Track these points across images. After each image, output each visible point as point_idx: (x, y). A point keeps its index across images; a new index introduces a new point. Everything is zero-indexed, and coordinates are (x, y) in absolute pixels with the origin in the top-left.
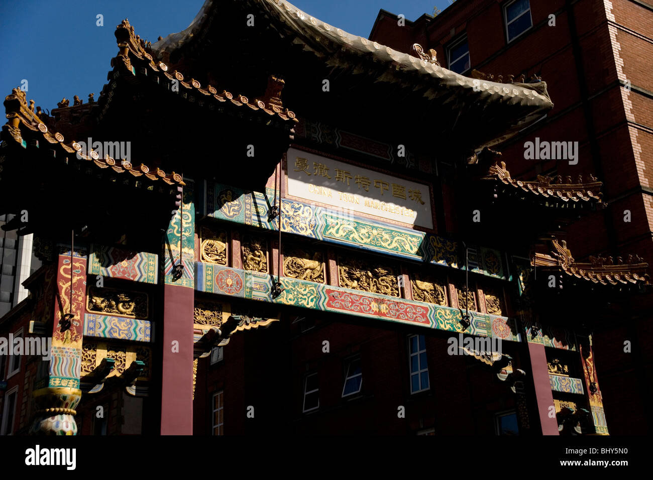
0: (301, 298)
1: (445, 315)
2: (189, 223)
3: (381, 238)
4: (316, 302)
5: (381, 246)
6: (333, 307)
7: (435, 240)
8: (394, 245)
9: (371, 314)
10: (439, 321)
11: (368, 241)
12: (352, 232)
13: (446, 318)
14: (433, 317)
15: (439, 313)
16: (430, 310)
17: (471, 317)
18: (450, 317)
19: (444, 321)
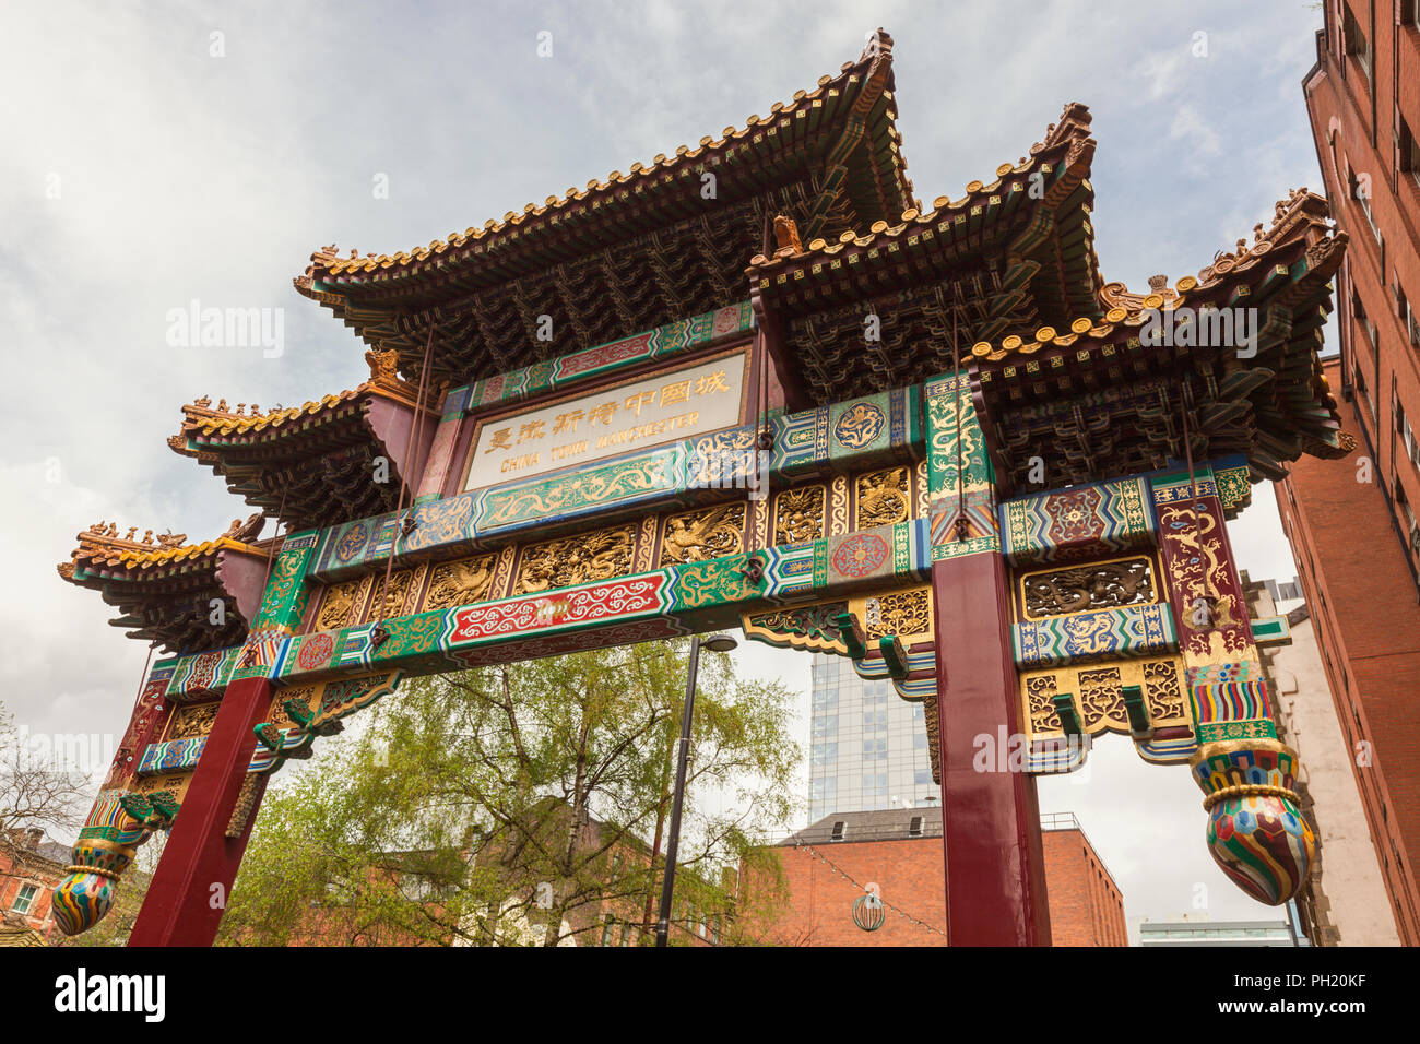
0: (414, 641)
1: (704, 576)
3: (587, 489)
4: (434, 640)
5: (584, 502)
6: (465, 638)
7: (711, 443)
8: (612, 489)
9: (533, 627)
10: (683, 594)
11: (558, 504)
12: (533, 501)
13: (705, 581)
14: (670, 591)
15: (687, 578)
16: (665, 579)
17: (773, 559)
18: (715, 576)
19: (696, 589)
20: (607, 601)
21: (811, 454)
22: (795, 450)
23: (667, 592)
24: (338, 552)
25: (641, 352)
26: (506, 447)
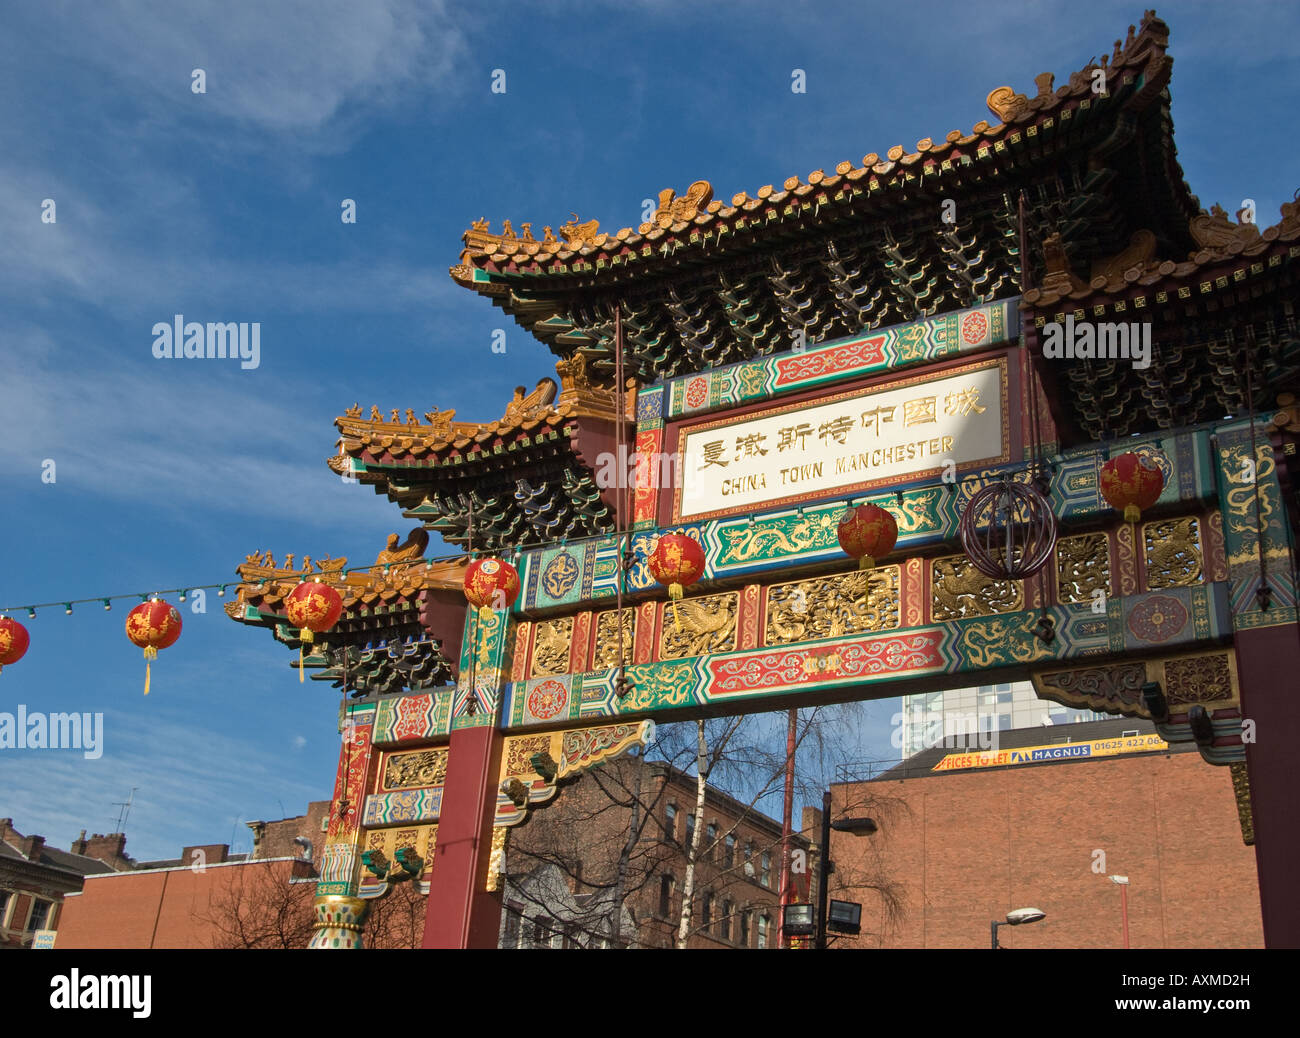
0: (664, 692)
1: (989, 633)
2: (494, 631)
4: (689, 692)
9: (803, 682)
10: (969, 652)
11: (807, 544)
12: (775, 539)
13: (990, 639)
14: (954, 648)
15: (971, 635)
16: (947, 635)
17: (1063, 619)
18: (1002, 634)
19: (983, 648)
20: (884, 656)
21: (1094, 503)
22: (1075, 497)
23: (950, 649)
24: (544, 585)
25: (874, 360)
26: (723, 464)
